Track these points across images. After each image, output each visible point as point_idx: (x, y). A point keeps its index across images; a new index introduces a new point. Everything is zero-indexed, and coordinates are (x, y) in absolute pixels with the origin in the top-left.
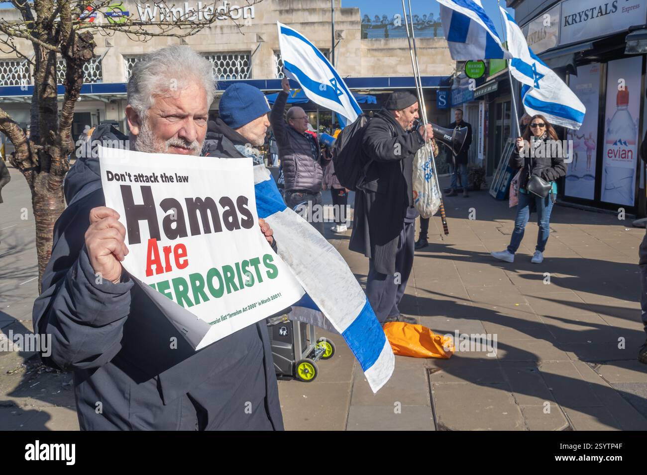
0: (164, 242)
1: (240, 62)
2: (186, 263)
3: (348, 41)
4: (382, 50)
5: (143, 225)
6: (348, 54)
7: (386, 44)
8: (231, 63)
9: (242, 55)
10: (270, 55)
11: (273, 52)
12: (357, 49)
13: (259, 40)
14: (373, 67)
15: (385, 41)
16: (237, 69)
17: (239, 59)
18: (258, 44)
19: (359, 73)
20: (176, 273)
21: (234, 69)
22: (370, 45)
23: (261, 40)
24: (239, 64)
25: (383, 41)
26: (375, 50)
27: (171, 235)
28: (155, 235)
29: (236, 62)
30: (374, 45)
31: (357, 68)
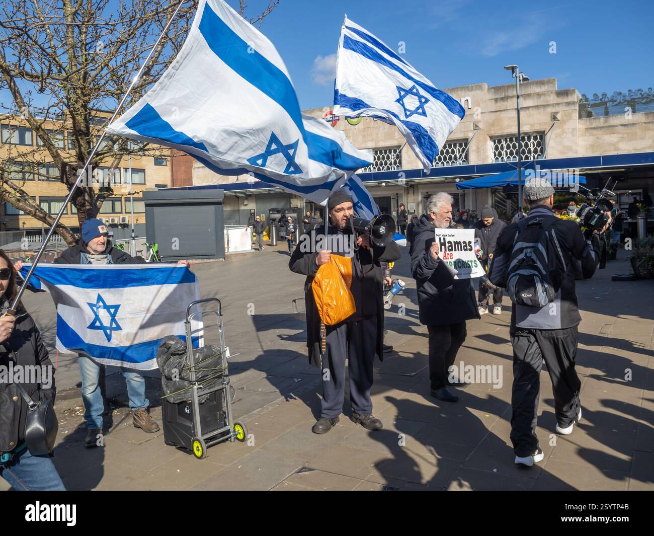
0: (448, 252)
1: (459, 150)
2: (452, 258)
3: (564, 122)
4: (601, 128)
5: (443, 247)
6: (565, 134)
7: (606, 122)
8: (450, 151)
9: (461, 143)
10: (486, 141)
11: (489, 138)
12: (574, 129)
13: (476, 128)
14: (592, 146)
15: (604, 119)
16: (456, 156)
17: (458, 147)
18: (475, 131)
19: (576, 152)
20: (450, 260)
21: (453, 156)
22: (588, 123)
23: (478, 128)
24: (458, 151)
25: (602, 119)
26: (594, 128)
27: (449, 250)
28: (446, 250)
29: (455, 150)
30: (592, 123)
31: (574, 147)
